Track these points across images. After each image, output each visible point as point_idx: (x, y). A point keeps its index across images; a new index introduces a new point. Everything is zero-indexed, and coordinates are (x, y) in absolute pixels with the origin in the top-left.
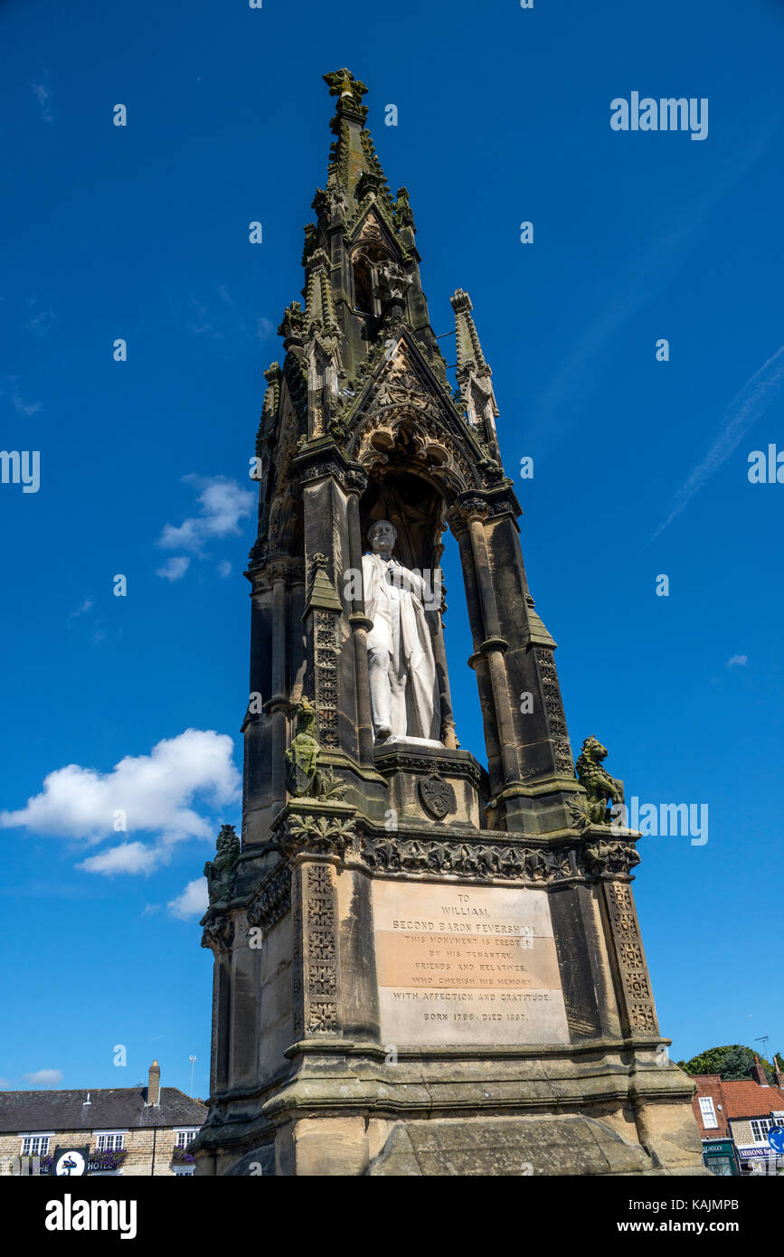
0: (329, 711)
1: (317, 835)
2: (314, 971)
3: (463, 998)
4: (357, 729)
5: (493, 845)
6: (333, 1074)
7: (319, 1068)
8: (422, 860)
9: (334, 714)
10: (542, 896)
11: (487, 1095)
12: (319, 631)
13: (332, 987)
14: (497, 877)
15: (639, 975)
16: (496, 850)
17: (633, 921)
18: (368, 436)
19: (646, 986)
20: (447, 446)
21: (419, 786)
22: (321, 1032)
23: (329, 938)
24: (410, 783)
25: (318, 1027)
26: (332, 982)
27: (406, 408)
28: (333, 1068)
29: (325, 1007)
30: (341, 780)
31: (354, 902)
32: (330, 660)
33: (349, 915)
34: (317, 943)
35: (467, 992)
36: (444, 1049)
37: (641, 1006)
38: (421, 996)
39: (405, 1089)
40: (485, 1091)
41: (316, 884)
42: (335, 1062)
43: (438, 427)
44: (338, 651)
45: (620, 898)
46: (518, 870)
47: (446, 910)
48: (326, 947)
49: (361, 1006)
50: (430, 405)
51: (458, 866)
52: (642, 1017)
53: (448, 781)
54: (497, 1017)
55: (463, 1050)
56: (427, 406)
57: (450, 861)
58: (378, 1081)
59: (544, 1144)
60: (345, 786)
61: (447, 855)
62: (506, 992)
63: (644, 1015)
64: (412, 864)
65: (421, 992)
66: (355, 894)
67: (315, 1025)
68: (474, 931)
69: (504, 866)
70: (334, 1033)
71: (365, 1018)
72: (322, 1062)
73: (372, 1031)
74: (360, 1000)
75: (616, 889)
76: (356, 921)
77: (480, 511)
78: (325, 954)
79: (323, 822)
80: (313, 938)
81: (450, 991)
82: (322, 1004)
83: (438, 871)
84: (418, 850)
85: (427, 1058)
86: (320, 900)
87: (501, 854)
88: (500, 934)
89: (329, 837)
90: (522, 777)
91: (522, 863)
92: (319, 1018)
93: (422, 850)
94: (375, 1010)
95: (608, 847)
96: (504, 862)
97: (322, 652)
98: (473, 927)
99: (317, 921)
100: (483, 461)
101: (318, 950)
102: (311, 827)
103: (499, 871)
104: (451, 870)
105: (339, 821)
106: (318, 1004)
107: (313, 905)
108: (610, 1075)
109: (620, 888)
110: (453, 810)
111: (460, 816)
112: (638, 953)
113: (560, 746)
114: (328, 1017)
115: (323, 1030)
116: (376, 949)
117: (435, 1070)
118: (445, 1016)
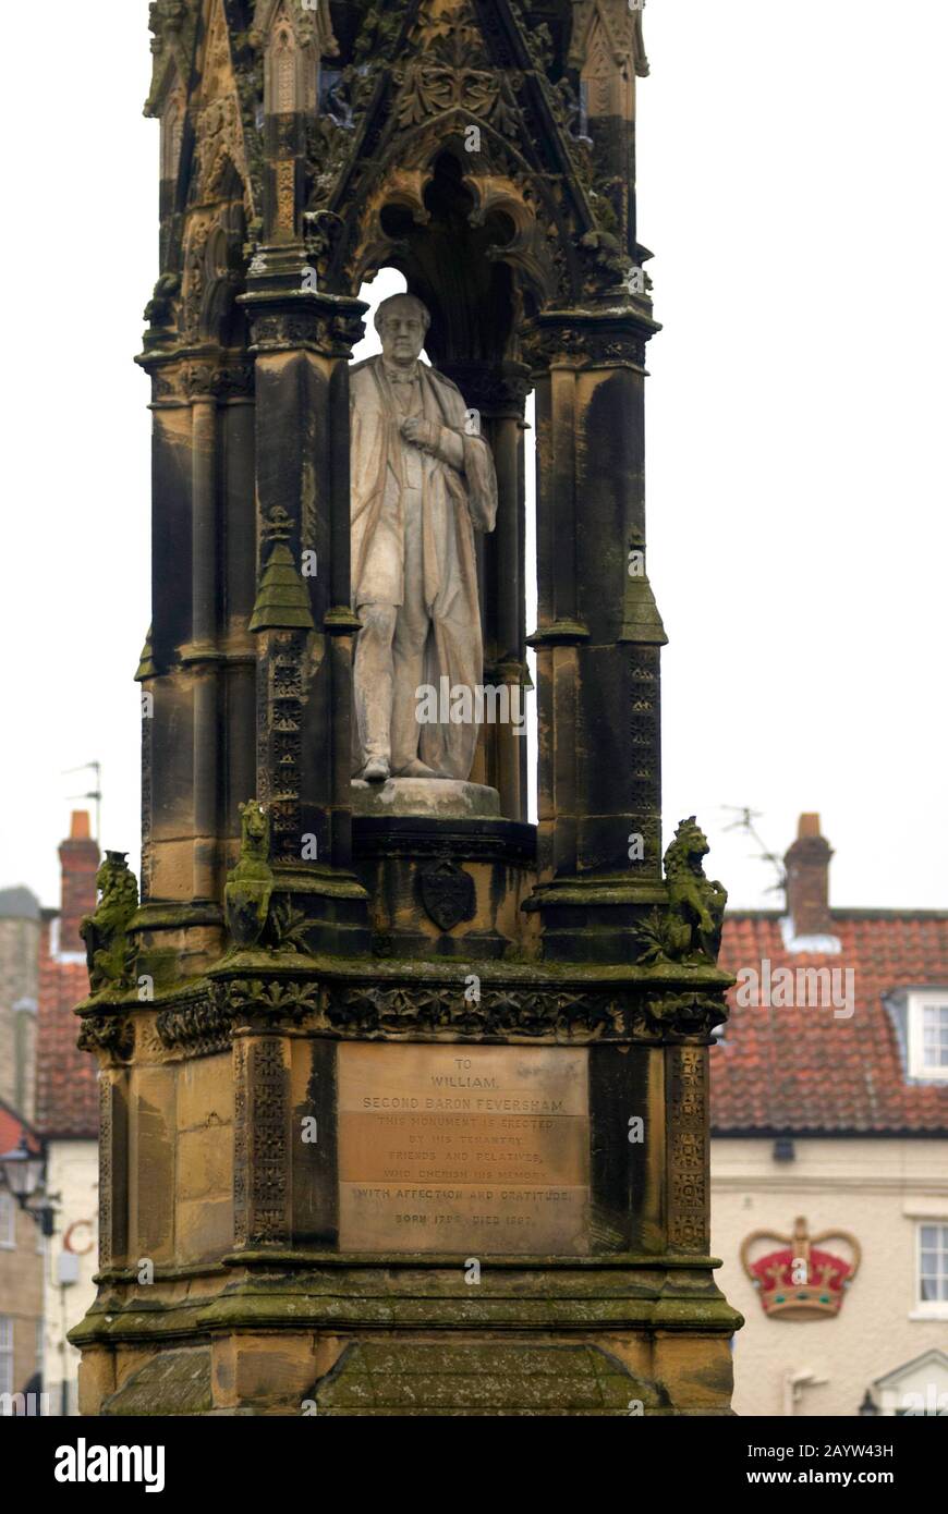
0: (287, 801)
1: (267, 1006)
2: (260, 1173)
3: (447, 1196)
4: (328, 814)
5: (513, 990)
6: (279, 1289)
7: (263, 1283)
8: (409, 1016)
9: (296, 805)
10: (580, 1059)
11: (464, 1315)
12: (277, 667)
13: (281, 1191)
14: (517, 1033)
15: (695, 1176)
16: (516, 998)
17: (701, 1102)
18: (376, 205)
19: (703, 1190)
20: (526, 195)
21: (419, 880)
22: (267, 1243)
23: (278, 1133)
24: (406, 876)
25: (263, 1238)
26: (280, 1186)
27: (452, 123)
28: (279, 1283)
29: (272, 1215)
30: (301, 914)
31: (312, 1082)
32: (292, 716)
33: (305, 1100)
34: (263, 1139)
35: (457, 1187)
36: (417, 1258)
37: (689, 1216)
38: (393, 1194)
39: (363, 1304)
40: (462, 1310)
41: (264, 1065)
42: (281, 1276)
43: (511, 159)
44: (304, 700)
45: (687, 1069)
46: (549, 1022)
47: (438, 1081)
48: (276, 1143)
49: (315, 1210)
50: (502, 104)
51: (459, 1021)
52: (688, 1231)
53: (468, 868)
54: (492, 1220)
55: (442, 1259)
56: (494, 106)
57: (448, 1014)
58: (331, 1296)
59: (528, 1372)
60: (307, 922)
61: (445, 1007)
62: (507, 1188)
63: (693, 1228)
64: (395, 1021)
65: (393, 1188)
66: (313, 1071)
67: (259, 1234)
68: (474, 1109)
69: (527, 1018)
70: (281, 1244)
71: (318, 1222)
72: (266, 1277)
73: (329, 1239)
74: (314, 1204)
75: (684, 1057)
76: (314, 1107)
77: (573, 351)
78: (273, 1153)
79: (276, 988)
80: (259, 1133)
81: (433, 1187)
82: (269, 1211)
83: (432, 1026)
84: (403, 1002)
85: (396, 1268)
86: (269, 1086)
87: (523, 1003)
88: (512, 1112)
89: (284, 1006)
90: (580, 866)
91: (552, 1014)
92: (265, 1227)
93: (408, 1002)
94: (332, 1211)
95: (679, 1003)
96: (526, 1014)
97: (280, 703)
98: (474, 1103)
99: (264, 1112)
100: (590, 238)
101: (265, 1147)
102: (261, 998)
103: (519, 1025)
104: (449, 1023)
105: (296, 986)
106: (263, 1211)
107: (260, 1093)
108: (629, 1298)
109: (691, 1056)
110: (469, 915)
111: (481, 922)
112: (699, 1146)
113: (644, 823)
114: (274, 1226)
115: (270, 1240)
116: (338, 1136)
117: (406, 1282)
118: (423, 1219)
